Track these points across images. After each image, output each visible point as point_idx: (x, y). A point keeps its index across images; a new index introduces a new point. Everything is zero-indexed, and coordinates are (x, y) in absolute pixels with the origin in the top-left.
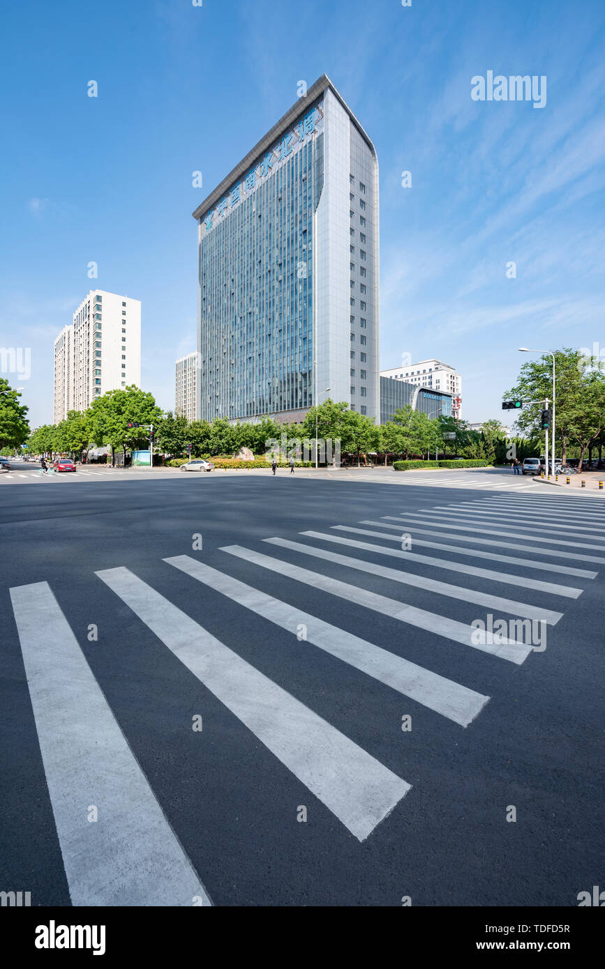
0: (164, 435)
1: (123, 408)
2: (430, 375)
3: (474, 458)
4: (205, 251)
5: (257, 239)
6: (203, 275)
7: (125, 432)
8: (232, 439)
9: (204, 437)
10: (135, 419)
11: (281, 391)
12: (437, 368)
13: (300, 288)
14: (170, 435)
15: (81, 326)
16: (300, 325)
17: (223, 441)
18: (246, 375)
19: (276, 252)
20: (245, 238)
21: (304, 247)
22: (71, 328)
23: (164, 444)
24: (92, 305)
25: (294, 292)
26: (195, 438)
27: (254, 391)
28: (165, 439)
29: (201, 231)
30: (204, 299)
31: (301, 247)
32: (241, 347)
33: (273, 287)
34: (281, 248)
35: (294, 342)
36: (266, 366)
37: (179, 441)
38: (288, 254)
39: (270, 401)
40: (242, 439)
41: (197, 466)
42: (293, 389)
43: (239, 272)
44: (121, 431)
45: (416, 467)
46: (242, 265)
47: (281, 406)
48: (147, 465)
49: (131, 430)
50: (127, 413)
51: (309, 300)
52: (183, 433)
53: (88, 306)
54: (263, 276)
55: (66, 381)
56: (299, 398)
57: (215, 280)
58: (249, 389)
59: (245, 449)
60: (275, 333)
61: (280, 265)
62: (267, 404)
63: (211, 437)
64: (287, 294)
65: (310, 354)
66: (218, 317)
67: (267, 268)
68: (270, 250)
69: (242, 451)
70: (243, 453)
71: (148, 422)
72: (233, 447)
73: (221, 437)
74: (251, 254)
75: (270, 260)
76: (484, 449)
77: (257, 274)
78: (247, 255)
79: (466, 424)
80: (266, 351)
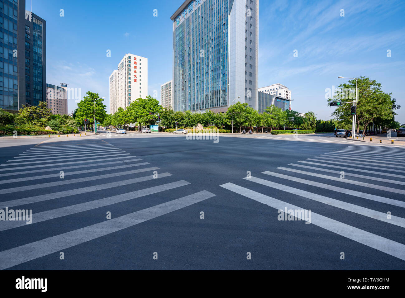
0: (164, 118)
1: (146, 106)
2: (276, 91)
3: (306, 129)
4: (176, 35)
5: (201, 28)
6: (175, 46)
7: (147, 116)
8: (194, 120)
9: (181, 119)
10: (151, 111)
11: (212, 99)
12: (280, 88)
13: (222, 50)
14: (166, 118)
15: (122, 70)
16: (221, 68)
17: (190, 121)
18: (196, 91)
19: (210, 34)
20: (195, 28)
21: (224, 31)
22: (117, 71)
23: (163, 122)
24: (127, 61)
25: (219, 52)
26: (177, 119)
27: (200, 98)
28: (164, 120)
29: (174, 26)
30: (176, 57)
31: (222, 31)
32: (193, 78)
33: (209, 50)
34: (213, 32)
35: (218, 76)
36: (205, 87)
37: (170, 121)
38: (216, 35)
39: (207, 103)
40: (198, 120)
41: (181, 132)
42: (218, 97)
43: (192, 44)
44: (145, 116)
45: (282, 133)
46: (194, 40)
47: (212, 105)
48: (157, 131)
49: (150, 116)
50: (148, 108)
51: (226, 56)
52: (172, 117)
53: (125, 61)
54: (204, 45)
55: (115, 95)
56: (221, 101)
57: (181, 48)
58: (197, 98)
59: (199, 125)
60: (210, 72)
61: (212, 40)
62: (205, 104)
63: (184, 119)
64: (216, 53)
65: (226, 81)
66: (182, 65)
67: (206, 42)
68: (207, 33)
69: (198, 125)
70: (198, 126)
71: (157, 112)
72: (194, 124)
73: (189, 119)
74: (198, 35)
75: (207, 38)
76: (311, 125)
77: (201, 45)
78: (197, 36)
79: (298, 113)
80: (205, 80)
